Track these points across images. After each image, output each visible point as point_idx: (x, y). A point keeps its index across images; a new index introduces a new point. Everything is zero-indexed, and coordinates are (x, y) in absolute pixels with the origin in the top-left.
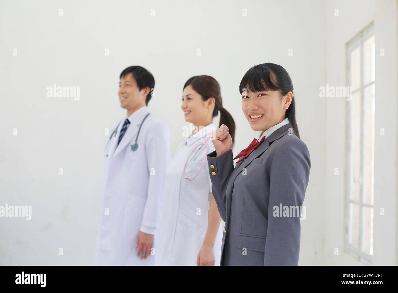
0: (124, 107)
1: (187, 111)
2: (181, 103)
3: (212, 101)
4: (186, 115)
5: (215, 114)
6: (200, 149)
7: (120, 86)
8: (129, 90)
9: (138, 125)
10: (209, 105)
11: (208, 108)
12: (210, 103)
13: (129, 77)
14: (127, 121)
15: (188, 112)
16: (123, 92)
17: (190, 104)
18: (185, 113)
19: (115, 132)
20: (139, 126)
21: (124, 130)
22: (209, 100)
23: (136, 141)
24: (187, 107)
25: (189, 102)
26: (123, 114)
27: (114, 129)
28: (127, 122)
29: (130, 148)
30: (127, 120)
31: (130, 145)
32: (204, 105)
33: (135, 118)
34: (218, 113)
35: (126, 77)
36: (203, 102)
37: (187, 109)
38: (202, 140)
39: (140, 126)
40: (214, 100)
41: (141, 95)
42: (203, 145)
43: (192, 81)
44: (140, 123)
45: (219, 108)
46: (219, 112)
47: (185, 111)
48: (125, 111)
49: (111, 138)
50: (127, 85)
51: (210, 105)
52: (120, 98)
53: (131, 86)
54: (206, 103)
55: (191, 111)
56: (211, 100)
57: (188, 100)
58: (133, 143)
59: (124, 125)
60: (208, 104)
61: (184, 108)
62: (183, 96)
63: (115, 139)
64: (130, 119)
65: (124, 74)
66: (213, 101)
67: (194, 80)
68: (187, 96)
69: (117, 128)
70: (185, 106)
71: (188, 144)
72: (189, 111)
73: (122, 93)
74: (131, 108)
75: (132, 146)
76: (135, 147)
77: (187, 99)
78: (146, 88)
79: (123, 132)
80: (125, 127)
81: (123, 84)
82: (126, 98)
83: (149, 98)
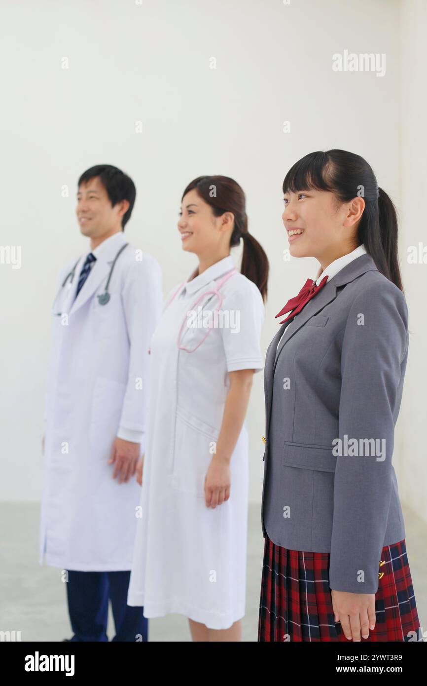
0: (86, 234)
1: (187, 232)
2: (177, 219)
3: (229, 218)
4: (184, 239)
5: (233, 242)
6: (210, 299)
7: (79, 199)
8: (94, 206)
9: (109, 263)
10: (223, 224)
11: (221, 229)
12: (225, 222)
13: (95, 184)
14: (90, 257)
15: (188, 234)
16: (85, 209)
17: (192, 221)
18: (183, 235)
19: (72, 274)
20: (111, 264)
21: (86, 272)
22: (224, 216)
23: (107, 288)
24: (186, 226)
25: (191, 216)
26: (84, 246)
27: (69, 270)
28: (91, 259)
29: (96, 300)
30: (91, 255)
31: (96, 296)
32: (215, 224)
33: (105, 251)
34: (239, 241)
35: (89, 184)
36: (214, 218)
37: (187, 230)
38: (213, 286)
39: (113, 264)
40: (233, 216)
41: (114, 214)
42: (214, 294)
43: (199, 184)
44: (112, 258)
45: (240, 232)
46: (242, 240)
47: (182, 233)
48: (88, 240)
49: (64, 285)
50: (92, 197)
51: (225, 225)
52: (80, 219)
53: (98, 199)
54: (220, 220)
55: (192, 233)
56: (226, 215)
57: (189, 214)
58: (102, 292)
59: (86, 264)
60: (223, 222)
61: (182, 228)
62: (181, 208)
63: (72, 287)
64: (96, 253)
65: (85, 178)
66: (231, 218)
67: (201, 181)
68: (188, 207)
69: (74, 268)
70: (184, 224)
71: (189, 292)
72: (189, 232)
73: (84, 212)
74: (97, 236)
75: (99, 296)
76: (105, 299)
77: (187, 213)
78: (123, 203)
79: (84, 275)
80: (87, 267)
81: (84, 196)
82: (90, 219)
83: (126, 217)
